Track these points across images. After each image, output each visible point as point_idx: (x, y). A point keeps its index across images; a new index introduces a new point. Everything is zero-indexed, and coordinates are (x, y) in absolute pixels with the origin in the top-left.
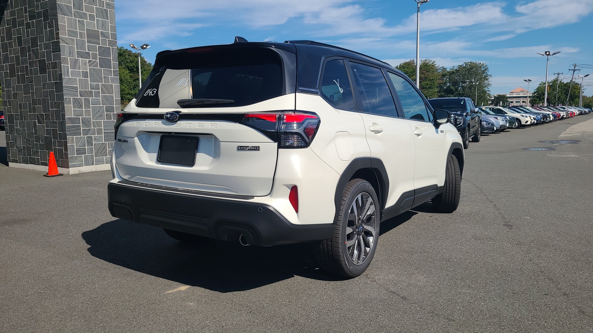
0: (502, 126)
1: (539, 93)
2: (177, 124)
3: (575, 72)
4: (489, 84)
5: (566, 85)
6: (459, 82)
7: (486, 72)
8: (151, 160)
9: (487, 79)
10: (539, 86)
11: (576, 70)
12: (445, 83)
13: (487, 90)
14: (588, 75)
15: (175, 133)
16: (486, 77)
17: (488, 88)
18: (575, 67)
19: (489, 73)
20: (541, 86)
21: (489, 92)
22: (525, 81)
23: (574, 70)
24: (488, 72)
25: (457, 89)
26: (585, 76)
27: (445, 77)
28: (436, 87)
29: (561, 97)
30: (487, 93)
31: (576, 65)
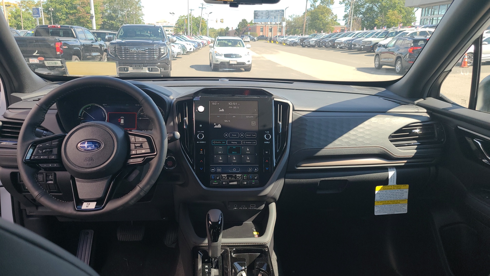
0: (178, 53)
1: (179, 24)
3: (203, 9)
4: (143, 14)
5: (196, 19)
6: (118, 10)
7: (139, 3)
9: (141, 10)
10: (179, 18)
11: (203, 8)
12: (106, 10)
13: (141, 19)
14: (211, 13)
16: (140, 7)
17: (142, 17)
18: (202, 6)
19: (142, 5)
20: (180, 18)
21: (143, 21)
22: (170, 13)
23: (202, 8)
24: (140, 3)
25: (117, 16)
26: (210, 13)
27: (105, 4)
28: (99, 13)
29: (194, 28)
30: (142, 21)
31: (203, 4)
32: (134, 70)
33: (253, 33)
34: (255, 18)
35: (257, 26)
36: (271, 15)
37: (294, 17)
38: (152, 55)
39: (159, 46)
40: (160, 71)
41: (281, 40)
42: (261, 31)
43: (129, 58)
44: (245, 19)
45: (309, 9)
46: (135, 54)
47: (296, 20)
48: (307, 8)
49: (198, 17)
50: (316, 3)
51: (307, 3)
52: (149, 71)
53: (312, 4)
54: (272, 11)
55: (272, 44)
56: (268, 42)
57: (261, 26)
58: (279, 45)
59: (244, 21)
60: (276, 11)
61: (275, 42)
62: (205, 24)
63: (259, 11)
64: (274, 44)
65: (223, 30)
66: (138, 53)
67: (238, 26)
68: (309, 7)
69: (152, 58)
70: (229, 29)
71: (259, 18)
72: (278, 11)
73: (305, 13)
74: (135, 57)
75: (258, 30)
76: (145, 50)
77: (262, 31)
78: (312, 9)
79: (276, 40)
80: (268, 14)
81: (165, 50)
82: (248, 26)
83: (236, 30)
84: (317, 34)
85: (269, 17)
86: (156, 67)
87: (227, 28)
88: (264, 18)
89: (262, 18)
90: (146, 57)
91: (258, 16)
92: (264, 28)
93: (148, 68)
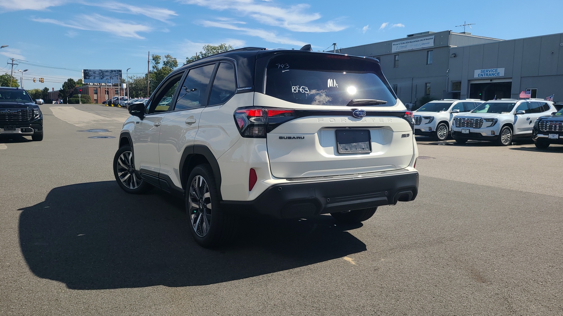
2: (362, 120)
3: (13, 66)
8: (328, 153)
11: (14, 64)
14: (27, 70)
15: (349, 127)
23: (13, 64)
26: (24, 71)
31: (14, 60)
32: (5, 131)
33: (83, 95)
34: (85, 78)
35: (89, 87)
36: (106, 75)
37: (135, 78)
38: (25, 116)
39: (32, 108)
40: (34, 132)
41: (124, 104)
42: (94, 93)
43: (13, 119)
44: (72, 78)
45: (151, 71)
46: (7, 115)
47: (137, 82)
48: (149, 70)
49: (5, 74)
50: (158, 64)
51: (148, 64)
52: (23, 132)
53: (154, 65)
54: (107, 71)
55: (113, 108)
56: (106, 106)
57: (94, 88)
58: (122, 109)
59: (70, 80)
60: (112, 71)
61: (116, 105)
62: (15, 84)
63: (90, 70)
64: (116, 108)
65: (39, 91)
66: (10, 115)
67: (63, 87)
68: (151, 69)
69: (25, 119)
70: (48, 90)
71: (91, 78)
72: (115, 71)
73: (146, 75)
74: (7, 118)
75: (91, 92)
76: (18, 112)
77: (97, 93)
78: (155, 71)
79: (118, 103)
80: (101, 74)
81: (38, 112)
82: (76, 87)
83: (61, 91)
84: (166, 98)
85: (103, 77)
86: (30, 128)
87: (46, 89)
88: (97, 78)
89: (95, 78)
90: (19, 118)
91: (90, 76)
92: (99, 89)
93: (21, 129)
